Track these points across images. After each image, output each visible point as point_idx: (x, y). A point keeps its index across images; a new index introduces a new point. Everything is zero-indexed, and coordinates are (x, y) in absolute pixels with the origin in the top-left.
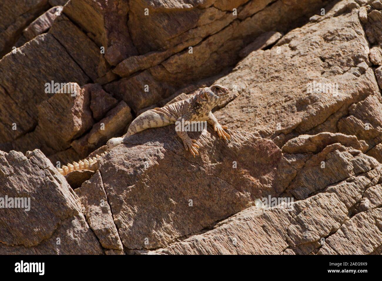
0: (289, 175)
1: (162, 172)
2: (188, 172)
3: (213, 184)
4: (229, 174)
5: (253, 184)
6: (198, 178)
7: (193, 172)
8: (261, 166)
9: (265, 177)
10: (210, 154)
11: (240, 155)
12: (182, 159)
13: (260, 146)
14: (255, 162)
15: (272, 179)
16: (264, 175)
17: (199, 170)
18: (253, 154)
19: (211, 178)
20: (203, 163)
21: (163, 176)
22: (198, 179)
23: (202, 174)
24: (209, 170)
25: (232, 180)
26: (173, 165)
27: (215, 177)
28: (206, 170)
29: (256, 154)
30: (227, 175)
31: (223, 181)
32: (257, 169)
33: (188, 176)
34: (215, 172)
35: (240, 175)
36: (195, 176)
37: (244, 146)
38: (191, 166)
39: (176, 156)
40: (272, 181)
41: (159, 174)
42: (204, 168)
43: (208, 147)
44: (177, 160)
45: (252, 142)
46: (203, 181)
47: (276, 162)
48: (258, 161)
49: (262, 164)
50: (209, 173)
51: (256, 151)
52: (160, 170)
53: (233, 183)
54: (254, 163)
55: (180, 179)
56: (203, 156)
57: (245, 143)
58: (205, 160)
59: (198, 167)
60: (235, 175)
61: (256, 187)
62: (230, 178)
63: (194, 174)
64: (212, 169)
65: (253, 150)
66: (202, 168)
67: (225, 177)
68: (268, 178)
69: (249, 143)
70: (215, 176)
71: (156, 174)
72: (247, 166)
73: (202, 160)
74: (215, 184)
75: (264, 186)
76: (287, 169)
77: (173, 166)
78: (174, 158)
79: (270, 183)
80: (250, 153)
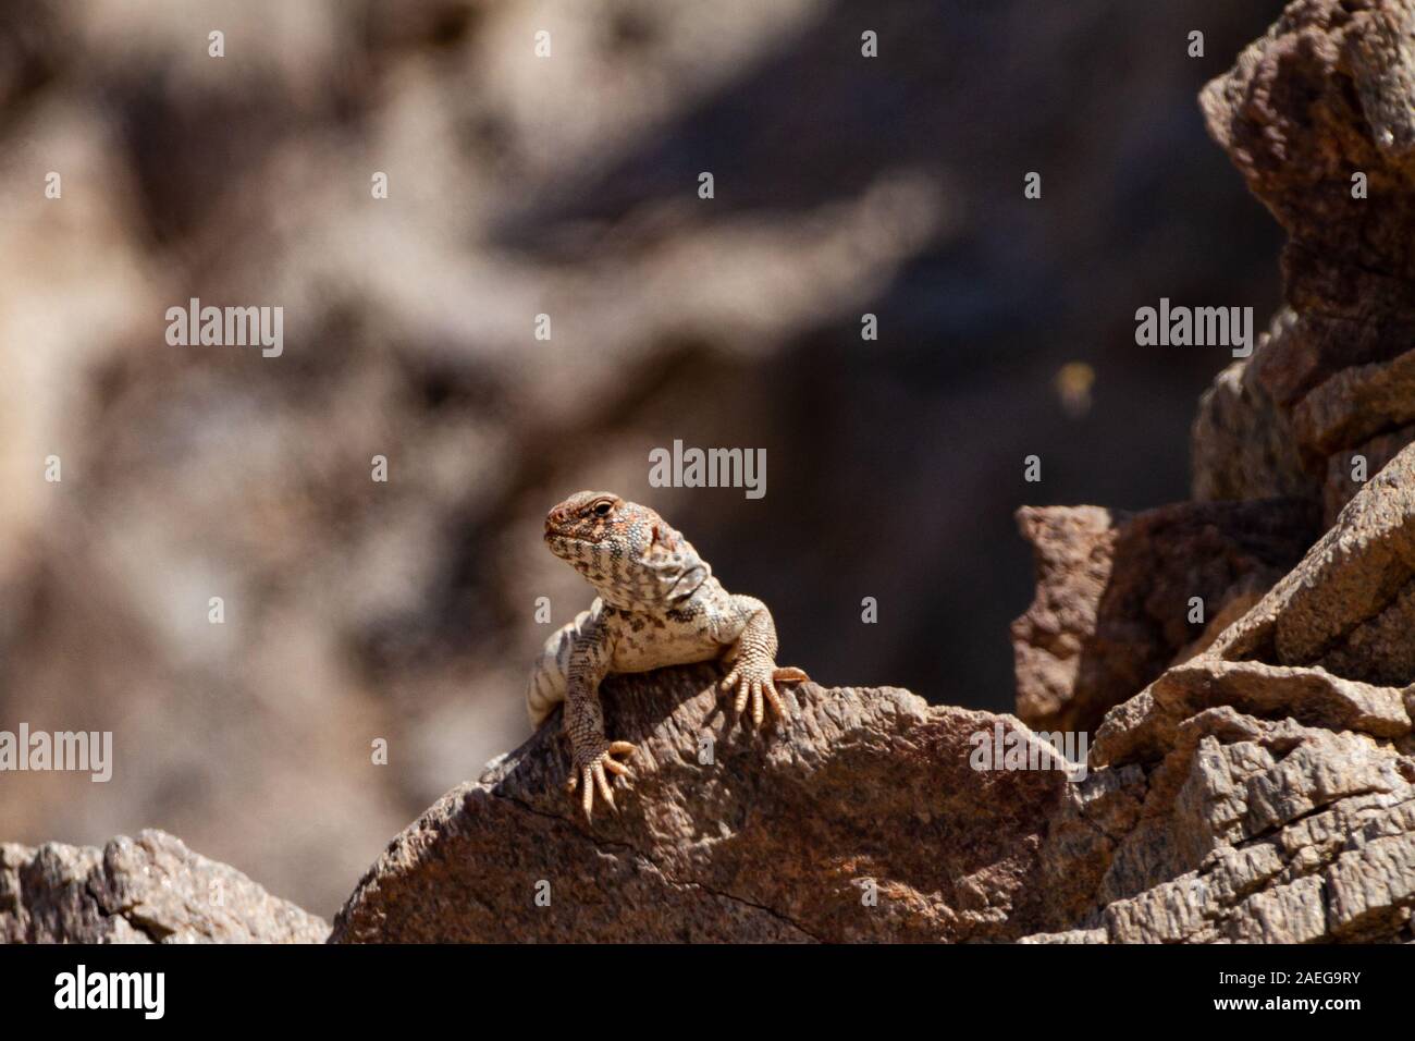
0: (1078, 861)
1: (463, 894)
2: (584, 887)
3: (700, 927)
4: (776, 880)
5: (901, 911)
6: (632, 907)
7: (611, 883)
8: (957, 832)
9: (974, 882)
10: (692, 799)
11: (826, 793)
12: (557, 830)
13: (932, 746)
14: (925, 818)
15: (1012, 884)
16: (970, 870)
17: (635, 871)
18: (903, 784)
19: (689, 904)
20: (653, 841)
21: (464, 911)
22: (630, 914)
23: (644, 887)
24: (678, 871)
25: (796, 905)
26: (517, 859)
27: (708, 898)
28: (664, 870)
29: (917, 783)
30: (766, 882)
31: (749, 910)
32: (928, 849)
33: (585, 902)
34: (710, 875)
35: (831, 880)
36: (621, 902)
37: (839, 751)
38: (599, 859)
39: (531, 821)
40: (1014, 893)
41: (444, 903)
42: (658, 862)
43: (682, 769)
44: (537, 839)
45: (891, 732)
46: (655, 917)
47: (1038, 811)
48: (938, 812)
49: (960, 825)
50: (681, 883)
51: (916, 772)
52: (450, 887)
53: (804, 914)
54: (916, 820)
55: (554, 918)
56: (652, 810)
57: (845, 740)
58: (663, 828)
59: (630, 861)
60: (809, 881)
61: (923, 924)
62: (788, 897)
63: (614, 890)
64: (696, 862)
65: (899, 767)
66: (646, 866)
67: (760, 891)
68: (986, 883)
69: (872, 739)
70: (710, 892)
71: (426, 907)
72: (879, 837)
73: (648, 829)
74: (707, 925)
75: (962, 919)
76: (1071, 838)
77: (516, 863)
78: (523, 830)
79: (1000, 903)
80: (883, 779)
